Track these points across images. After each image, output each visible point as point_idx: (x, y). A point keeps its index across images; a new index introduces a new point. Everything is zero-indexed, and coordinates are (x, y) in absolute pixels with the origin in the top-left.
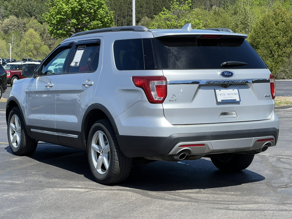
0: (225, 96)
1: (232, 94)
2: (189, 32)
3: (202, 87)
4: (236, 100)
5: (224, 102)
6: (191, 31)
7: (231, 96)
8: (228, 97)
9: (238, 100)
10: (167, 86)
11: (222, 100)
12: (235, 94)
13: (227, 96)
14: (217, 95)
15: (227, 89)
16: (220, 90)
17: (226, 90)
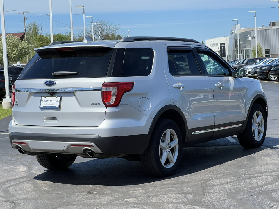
0: (47, 103)
1: (54, 101)
4: (55, 106)
5: (45, 108)
7: (53, 103)
8: (50, 104)
9: (57, 106)
11: (44, 106)
12: (57, 101)
14: (42, 101)
16: (45, 98)
17: (51, 97)
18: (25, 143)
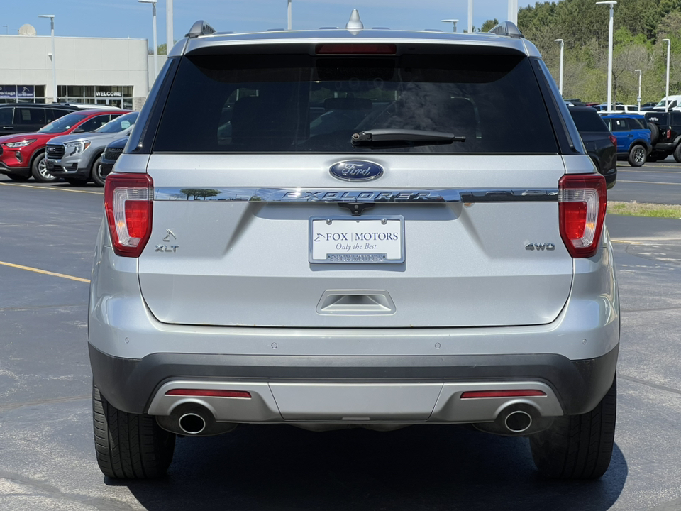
0: (344, 243)
1: (375, 236)
2: (350, 35)
3: (263, 211)
4: (384, 256)
5: (337, 262)
6: (359, 32)
7: (372, 242)
8: (358, 247)
9: (394, 254)
10: (152, 203)
11: (328, 256)
12: (387, 236)
13: (352, 242)
14: (315, 236)
15: (358, 220)
16: (329, 223)
17: (354, 222)
18: (246, 394)
